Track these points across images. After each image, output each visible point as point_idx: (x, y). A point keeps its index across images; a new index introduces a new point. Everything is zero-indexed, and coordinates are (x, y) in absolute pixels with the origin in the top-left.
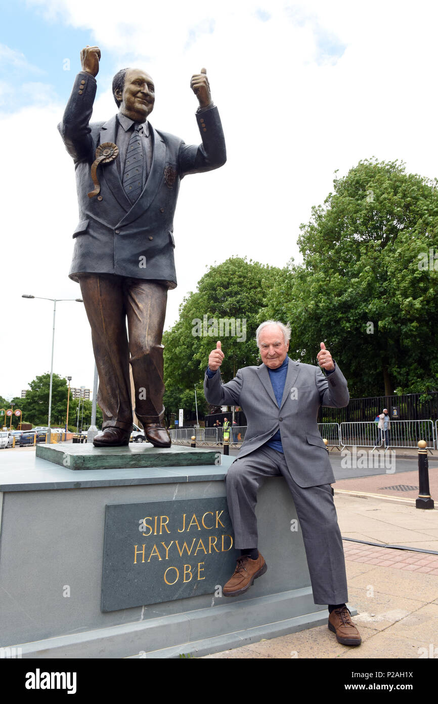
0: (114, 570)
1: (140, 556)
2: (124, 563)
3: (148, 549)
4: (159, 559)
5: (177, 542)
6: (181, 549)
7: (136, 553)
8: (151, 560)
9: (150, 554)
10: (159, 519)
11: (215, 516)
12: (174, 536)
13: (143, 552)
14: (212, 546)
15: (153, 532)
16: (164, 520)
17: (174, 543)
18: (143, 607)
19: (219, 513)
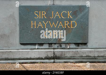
0: (23, 29)
1: (34, 25)
2: (27, 27)
3: (37, 23)
4: (42, 27)
5: (49, 22)
6: (52, 25)
7: (32, 24)
8: (38, 27)
9: (38, 25)
10: (41, 13)
11: (67, 13)
12: (48, 19)
13: (35, 24)
14: (66, 25)
15: (39, 17)
16: (44, 13)
17: (48, 22)
18: (37, 44)
19: (69, 12)
